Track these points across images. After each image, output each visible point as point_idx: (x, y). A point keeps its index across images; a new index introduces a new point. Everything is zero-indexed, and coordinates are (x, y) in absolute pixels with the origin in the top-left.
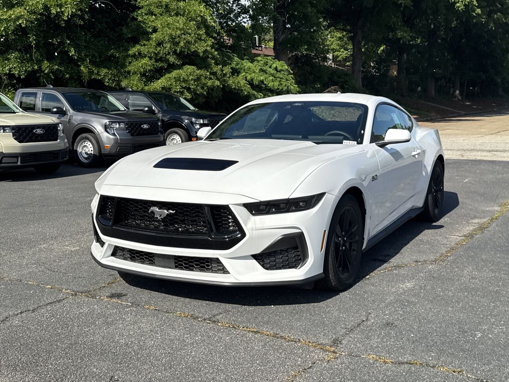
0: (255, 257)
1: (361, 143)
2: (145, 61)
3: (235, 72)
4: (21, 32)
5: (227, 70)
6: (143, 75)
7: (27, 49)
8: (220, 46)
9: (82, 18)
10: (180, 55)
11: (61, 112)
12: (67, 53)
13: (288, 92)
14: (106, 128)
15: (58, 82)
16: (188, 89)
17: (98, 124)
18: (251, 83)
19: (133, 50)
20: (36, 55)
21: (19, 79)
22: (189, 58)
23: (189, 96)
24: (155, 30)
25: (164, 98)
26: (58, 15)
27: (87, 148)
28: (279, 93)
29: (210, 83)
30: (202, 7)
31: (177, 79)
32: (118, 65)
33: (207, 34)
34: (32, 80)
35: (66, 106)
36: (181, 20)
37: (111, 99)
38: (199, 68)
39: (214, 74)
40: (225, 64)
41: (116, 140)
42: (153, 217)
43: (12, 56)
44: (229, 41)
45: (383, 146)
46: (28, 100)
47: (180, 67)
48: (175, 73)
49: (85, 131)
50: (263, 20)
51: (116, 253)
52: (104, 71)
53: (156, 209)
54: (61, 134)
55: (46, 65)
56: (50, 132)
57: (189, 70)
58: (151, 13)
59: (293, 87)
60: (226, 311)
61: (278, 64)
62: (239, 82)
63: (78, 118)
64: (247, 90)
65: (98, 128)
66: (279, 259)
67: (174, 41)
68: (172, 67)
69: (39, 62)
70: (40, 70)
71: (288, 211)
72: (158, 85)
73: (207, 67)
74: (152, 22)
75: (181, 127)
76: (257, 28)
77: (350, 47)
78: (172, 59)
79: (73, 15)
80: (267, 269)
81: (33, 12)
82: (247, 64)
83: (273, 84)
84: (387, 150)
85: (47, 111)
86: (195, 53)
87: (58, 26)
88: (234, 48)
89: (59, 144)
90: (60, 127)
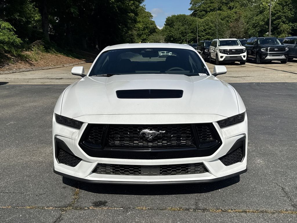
42: (144, 137)
51: (97, 170)
53: (147, 131)
61: (6, 24)
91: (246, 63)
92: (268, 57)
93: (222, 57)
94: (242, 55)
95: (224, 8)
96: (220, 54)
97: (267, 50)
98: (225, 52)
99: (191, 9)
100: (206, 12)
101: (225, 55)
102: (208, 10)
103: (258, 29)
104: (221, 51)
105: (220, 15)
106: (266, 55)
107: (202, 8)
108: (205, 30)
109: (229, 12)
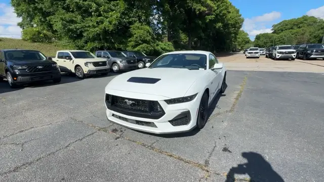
0: (169, 121)
1: (206, 69)
2: (133, 42)
3: (157, 45)
4: (98, 35)
5: (155, 45)
6: (132, 46)
7: (100, 40)
8: (153, 38)
9: (115, 30)
10: (142, 41)
11: (108, 58)
12: (111, 41)
13: (172, 51)
14: (121, 62)
15: (109, 49)
16: (145, 50)
17: (118, 61)
18: (162, 48)
19: (129, 40)
20: (103, 41)
21: (98, 48)
22: (145, 41)
23: (145, 52)
24: (135, 34)
25: (138, 53)
26: (108, 30)
27: (115, 68)
28: (170, 51)
29: (150, 48)
30: (148, 27)
31: (141, 48)
32: (125, 44)
33: (150, 35)
34: (102, 49)
35: (110, 56)
36: (142, 31)
37: (123, 53)
38: (147, 44)
39: (152, 46)
40: (154, 43)
41: (124, 66)
42: (126, 103)
43: (96, 42)
44: (156, 37)
45: (213, 70)
46: (99, 54)
47: (142, 44)
48: (141, 46)
49: (115, 63)
50: (165, 31)
52: (121, 46)
53: (127, 100)
54: (107, 64)
55: (106, 44)
56: (104, 64)
57: (144, 45)
58: (134, 29)
59: (173, 49)
60: (158, 141)
61: (169, 43)
62: (159, 48)
63: (113, 59)
64: (161, 50)
65: (119, 62)
66: (179, 121)
67: (140, 37)
68: (140, 44)
69: (104, 43)
70: (104, 46)
71: (183, 102)
72: (136, 49)
73: (150, 44)
74: (134, 32)
75: (142, 61)
76: (163, 33)
77: (188, 38)
78: (140, 42)
79: (113, 30)
80: (174, 126)
81: (101, 29)
82: (160, 43)
83: (168, 49)
84: (214, 71)
85: (104, 57)
86: (146, 40)
87: (108, 33)
88: (157, 39)
89: (107, 67)
90: (107, 62)
91: (296, 60)
92: (312, 56)
93: (278, 56)
94: (293, 55)
95: (295, 27)
96: (277, 54)
97: (312, 52)
98: (281, 53)
99: (272, 30)
100: (282, 30)
101: (280, 55)
102: (284, 29)
103: (318, 39)
104: (278, 53)
105: (291, 32)
106: (311, 55)
107: (280, 29)
108: (279, 41)
109: (298, 29)
